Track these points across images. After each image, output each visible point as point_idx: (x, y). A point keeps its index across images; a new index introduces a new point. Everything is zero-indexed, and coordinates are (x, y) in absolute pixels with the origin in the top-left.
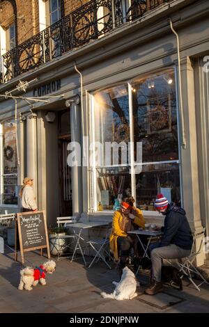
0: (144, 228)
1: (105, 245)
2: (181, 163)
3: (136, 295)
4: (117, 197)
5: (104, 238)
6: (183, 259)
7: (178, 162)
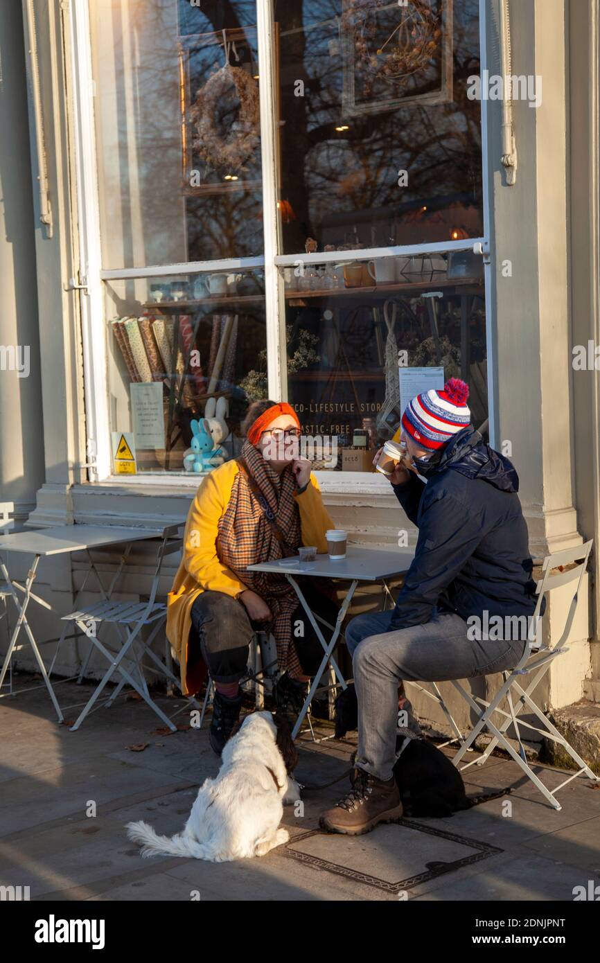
0: (325, 550)
1: (147, 629)
2: (492, 254)
3: (283, 837)
4: (201, 414)
5: (145, 598)
6: (490, 678)
7: (477, 246)
